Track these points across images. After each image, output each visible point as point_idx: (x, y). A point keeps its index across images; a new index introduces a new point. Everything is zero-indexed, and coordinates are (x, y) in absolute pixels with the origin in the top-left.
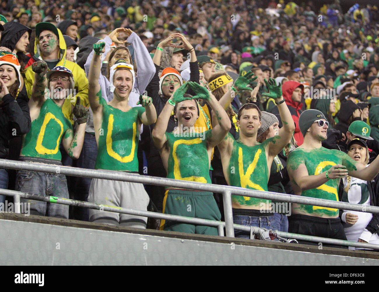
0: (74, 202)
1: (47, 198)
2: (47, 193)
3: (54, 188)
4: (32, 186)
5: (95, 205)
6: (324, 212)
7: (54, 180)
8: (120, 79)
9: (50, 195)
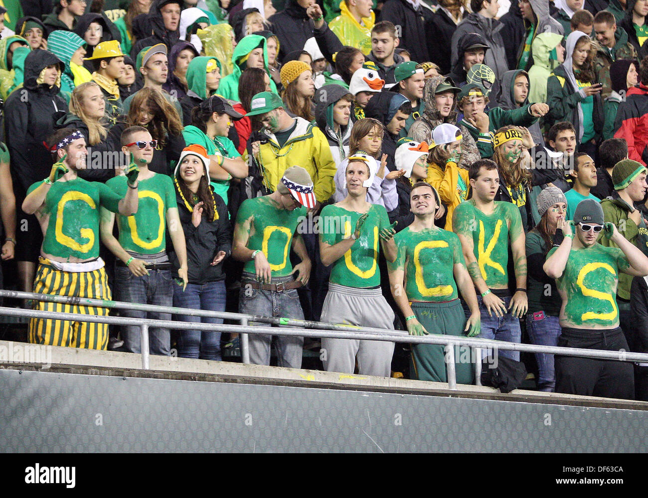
0: (307, 323)
1: (277, 320)
2: (274, 314)
3: (282, 307)
4: (255, 306)
5: (331, 326)
6: (596, 322)
7: (281, 300)
8: (351, 172)
9: (279, 316)
